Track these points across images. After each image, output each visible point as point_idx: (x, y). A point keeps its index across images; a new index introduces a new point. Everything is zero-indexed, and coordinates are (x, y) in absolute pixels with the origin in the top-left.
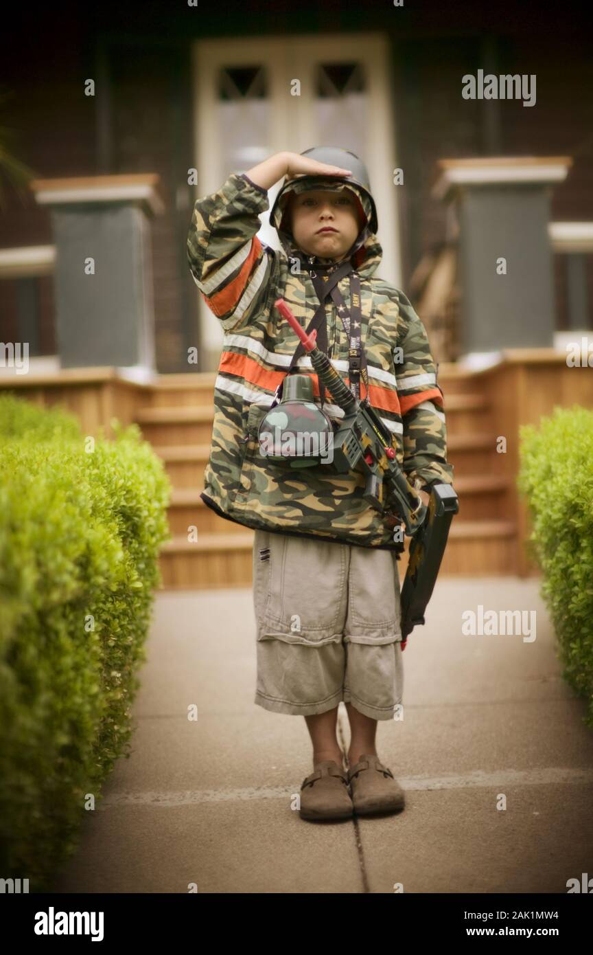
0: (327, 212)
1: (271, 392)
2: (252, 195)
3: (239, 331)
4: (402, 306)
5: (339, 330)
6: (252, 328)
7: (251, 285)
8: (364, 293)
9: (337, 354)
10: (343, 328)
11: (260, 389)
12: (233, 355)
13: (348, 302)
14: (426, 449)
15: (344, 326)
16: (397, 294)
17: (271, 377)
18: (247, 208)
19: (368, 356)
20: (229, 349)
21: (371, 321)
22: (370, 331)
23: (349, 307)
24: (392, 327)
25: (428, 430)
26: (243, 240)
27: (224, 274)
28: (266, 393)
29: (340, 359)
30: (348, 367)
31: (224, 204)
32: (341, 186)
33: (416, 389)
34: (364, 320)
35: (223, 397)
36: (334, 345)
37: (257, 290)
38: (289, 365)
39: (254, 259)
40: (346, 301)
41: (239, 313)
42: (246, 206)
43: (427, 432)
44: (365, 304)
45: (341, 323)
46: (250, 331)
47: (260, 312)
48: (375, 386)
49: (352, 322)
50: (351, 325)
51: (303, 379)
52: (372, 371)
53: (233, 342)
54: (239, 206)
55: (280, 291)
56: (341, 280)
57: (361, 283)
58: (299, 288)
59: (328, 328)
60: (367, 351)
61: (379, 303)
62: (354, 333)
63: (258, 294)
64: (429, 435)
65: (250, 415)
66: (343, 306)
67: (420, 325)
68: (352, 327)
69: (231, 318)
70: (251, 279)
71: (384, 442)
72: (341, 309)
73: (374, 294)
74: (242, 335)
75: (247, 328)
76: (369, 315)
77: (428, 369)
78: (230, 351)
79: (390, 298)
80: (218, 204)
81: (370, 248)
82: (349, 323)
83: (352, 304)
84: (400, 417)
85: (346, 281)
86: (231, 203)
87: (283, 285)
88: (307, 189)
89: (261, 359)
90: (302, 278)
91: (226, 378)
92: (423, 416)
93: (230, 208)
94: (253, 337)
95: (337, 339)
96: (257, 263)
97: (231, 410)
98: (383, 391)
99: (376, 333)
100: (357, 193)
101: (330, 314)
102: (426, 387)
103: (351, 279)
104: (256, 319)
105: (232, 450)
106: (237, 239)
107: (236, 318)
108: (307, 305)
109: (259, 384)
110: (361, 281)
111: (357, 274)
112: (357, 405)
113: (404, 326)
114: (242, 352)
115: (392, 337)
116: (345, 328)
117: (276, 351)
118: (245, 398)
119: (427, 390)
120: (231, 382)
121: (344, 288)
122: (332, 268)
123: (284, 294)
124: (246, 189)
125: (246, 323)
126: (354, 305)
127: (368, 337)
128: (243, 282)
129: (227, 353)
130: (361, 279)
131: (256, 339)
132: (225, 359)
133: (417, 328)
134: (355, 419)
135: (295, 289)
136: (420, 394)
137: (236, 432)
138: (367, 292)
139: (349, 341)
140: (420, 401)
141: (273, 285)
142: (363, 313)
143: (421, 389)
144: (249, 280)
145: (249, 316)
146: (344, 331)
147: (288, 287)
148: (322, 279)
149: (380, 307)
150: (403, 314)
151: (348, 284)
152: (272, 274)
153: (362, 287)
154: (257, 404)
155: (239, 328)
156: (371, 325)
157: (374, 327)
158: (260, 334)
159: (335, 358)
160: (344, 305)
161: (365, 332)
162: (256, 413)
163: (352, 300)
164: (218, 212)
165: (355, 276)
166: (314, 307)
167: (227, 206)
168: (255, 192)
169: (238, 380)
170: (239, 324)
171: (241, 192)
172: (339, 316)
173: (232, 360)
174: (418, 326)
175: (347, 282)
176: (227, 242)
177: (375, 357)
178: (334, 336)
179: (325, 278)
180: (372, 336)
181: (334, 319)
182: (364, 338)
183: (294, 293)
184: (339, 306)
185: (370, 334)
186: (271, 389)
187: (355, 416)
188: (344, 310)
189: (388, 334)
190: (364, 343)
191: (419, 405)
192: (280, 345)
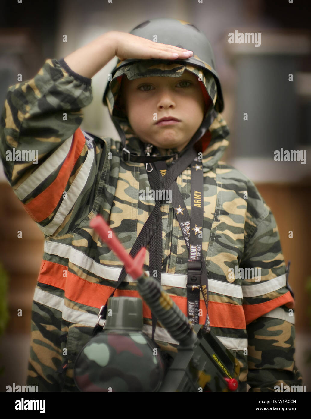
0: (167, 100)
1: (94, 310)
2: (69, 87)
3: (59, 238)
4: (251, 200)
5: (177, 238)
6: (74, 235)
7: (73, 187)
8: (207, 189)
9: (173, 267)
10: (181, 235)
11: (81, 307)
12: (53, 265)
13: (187, 201)
14: (273, 363)
15: (182, 231)
16: (246, 188)
17: (95, 290)
18: (62, 104)
19: (210, 268)
20: (49, 257)
21: (215, 224)
22: (213, 237)
23: (189, 208)
24: (239, 228)
25: (277, 341)
26: (59, 140)
27: (38, 179)
28: (89, 312)
29: (177, 272)
30: (186, 283)
31: (35, 98)
32: (180, 68)
33: (264, 297)
34: (207, 224)
35: (42, 313)
36: (170, 255)
37: (80, 192)
38: (117, 280)
39: (75, 157)
40: (185, 201)
41: (59, 219)
42: (62, 101)
43: (275, 344)
44: (209, 203)
45: (180, 229)
46: (72, 239)
47: (84, 216)
48: (217, 303)
49: (192, 226)
50: (190, 231)
51: (131, 302)
52: (214, 285)
53: (53, 250)
54: (53, 101)
55: (110, 189)
56: (180, 174)
57: (205, 175)
58: (132, 184)
59: (164, 234)
60: (208, 262)
61: (225, 201)
62: (194, 240)
63: (82, 197)
64: (277, 347)
65: (69, 338)
66: (182, 207)
67: (270, 221)
68: (192, 232)
69: (50, 224)
70: (73, 180)
71: (226, 371)
72: (180, 210)
73: (219, 189)
74: (63, 243)
75: (69, 235)
76: (212, 217)
77: (279, 271)
78: (50, 260)
79: (237, 193)
80: (29, 98)
81: (215, 131)
82: (188, 228)
83: (192, 203)
84: (245, 332)
85: (187, 174)
86: (44, 96)
87: (113, 182)
88: (141, 74)
89: (84, 270)
90: (137, 171)
91: (45, 290)
92: (270, 326)
93: (42, 102)
94: (74, 247)
95: (174, 249)
96: (80, 161)
97: (50, 328)
98: (226, 307)
99: (219, 239)
100: (200, 75)
101: (166, 216)
102: (275, 294)
103: (193, 170)
104: (78, 225)
105: (50, 377)
106: (52, 140)
107: (56, 224)
108: (140, 206)
109: (80, 301)
110: (204, 173)
111: (200, 164)
112: (195, 334)
113: (252, 223)
114: (63, 262)
115: (239, 240)
116: (183, 234)
117: (101, 261)
118: (64, 317)
119: (277, 297)
120: (51, 295)
121: (184, 184)
122: (172, 159)
123: (115, 192)
124: (63, 80)
125: (67, 229)
126: (195, 205)
127: (210, 245)
128: (63, 186)
129: (47, 263)
130: (205, 170)
131: (79, 248)
132: (45, 269)
133: (267, 226)
134: (192, 354)
135: (127, 186)
136: (269, 303)
137: (55, 354)
138: (210, 187)
139: (189, 250)
140: (269, 310)
141: (101, 183)
142: (206, 215)
143: (270, 297)
144: (71, 181)
145: (71, 222)
146: (183, 237)
147: (120, 183)
148: (159, 174)
149: (225, 206)
150: (252, 210)
151: (189, 178)
152: (100, 169)
153: (206, 180)
154: (76, 325)
155: (60, 234)
156: (215, 229)
157: (218, 232)
158: (84, 242)
159: (171, 271)
160: (184, 206)
161: (208, 239)
162: (77, 336)
163: (193, 199)
164: (28, 108)
165: (198, 167)
166: (148, 208)
167: (40, 100)
168: (75, 82)
169: (58, 293)
170: (60, 230)
171: (57, 83)
172: (177, 220)
173: (52, 270)
174: (267, 223)
175: (188, 176)
176: (41, 143)
177: (218, 267)
178: (170, 245)
179: (162, 171)
180: (215, 243)
181: (170, 223)
182: (205, 246)
183: (126, 191)
184: (178, 207)
185: (212, 240)
186: (95, 306)
187: (191, 350)
188: (183, 211)
189: (234, 237)
190: (206, 252)
191: (267, 313)
192: (106, 255)
